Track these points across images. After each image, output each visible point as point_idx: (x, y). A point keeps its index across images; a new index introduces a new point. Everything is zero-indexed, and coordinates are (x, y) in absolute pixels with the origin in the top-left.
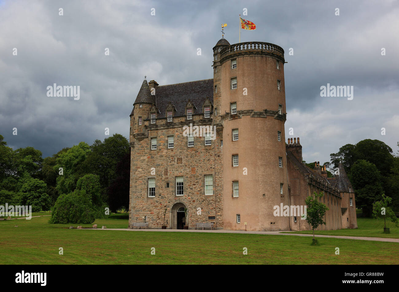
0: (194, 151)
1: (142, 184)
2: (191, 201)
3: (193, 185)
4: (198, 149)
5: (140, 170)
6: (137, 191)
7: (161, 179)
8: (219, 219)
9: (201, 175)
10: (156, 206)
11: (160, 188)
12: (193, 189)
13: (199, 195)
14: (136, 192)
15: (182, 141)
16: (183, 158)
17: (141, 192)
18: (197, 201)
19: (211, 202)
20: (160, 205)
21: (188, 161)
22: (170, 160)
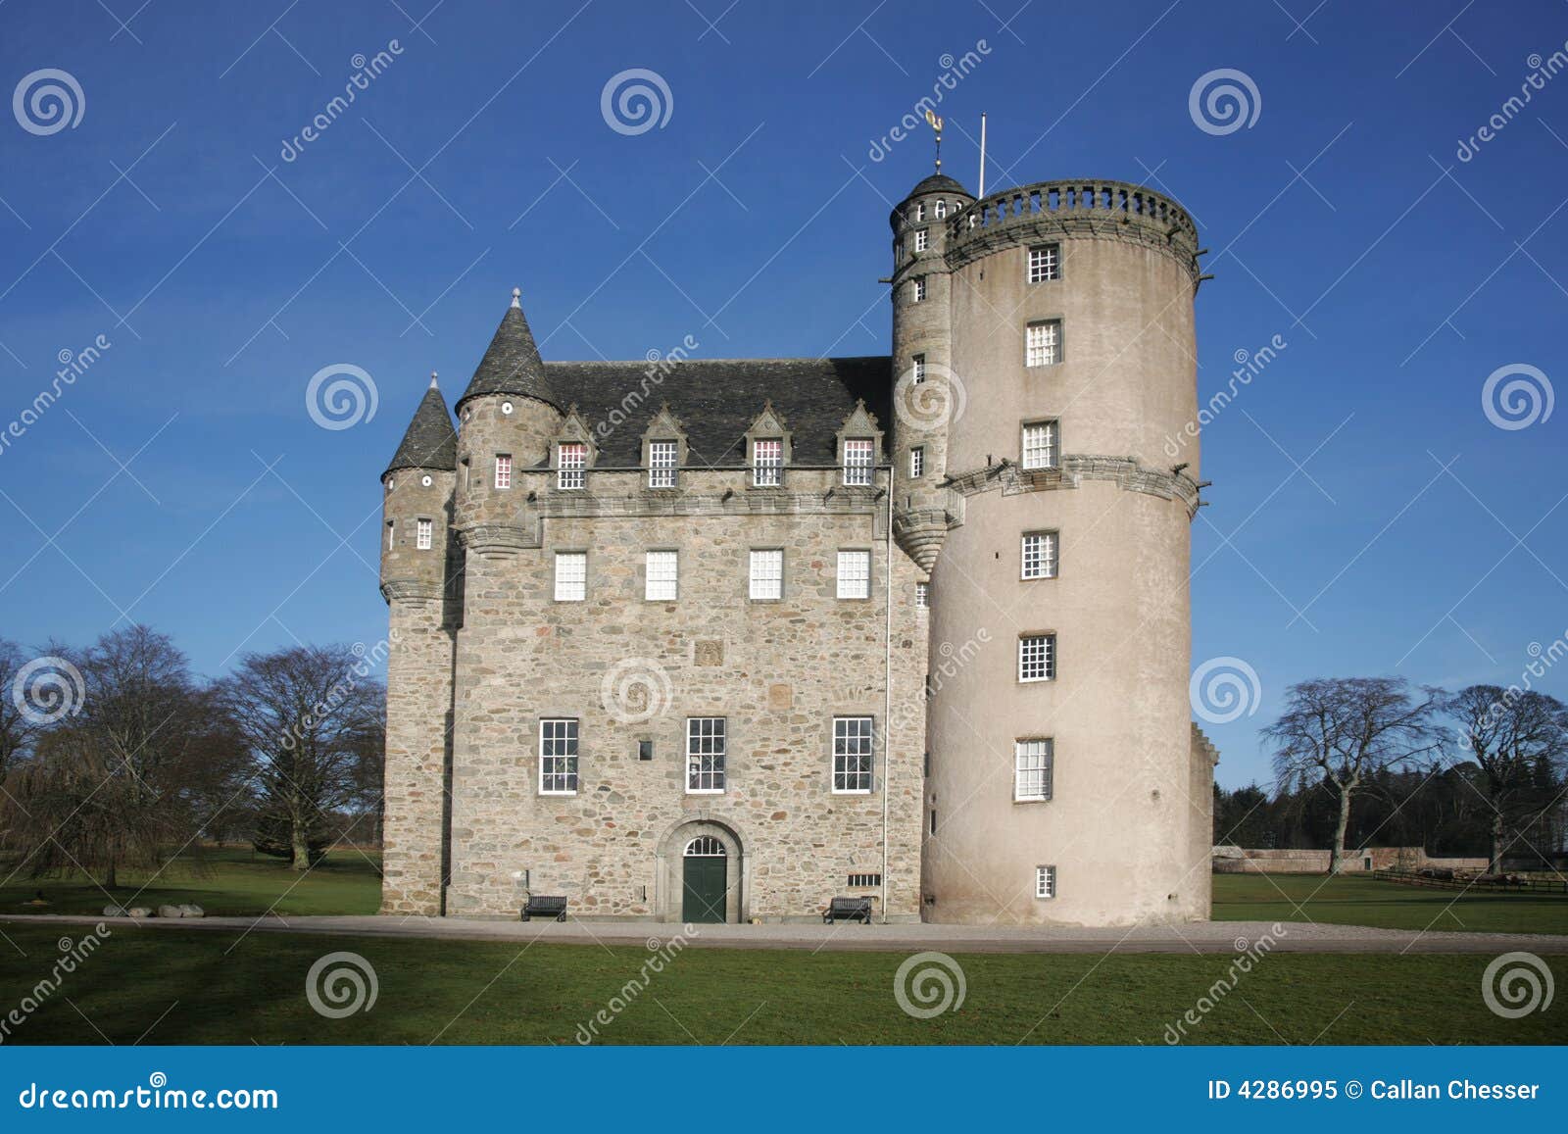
0: (786, 615)
1: (508, 742)
2: (764, 816)
3: (777, 751)
4: (802, 610)
5: (498, 681)
6: (481, 767)
7: (612, 722)
8: (900, 884)
9: (818, 714)
10: (584, 832)
11: (604, 759)
12: (779, 768)
13: (805, 794)
14: (474, 773)
15: (721, 574)
16: (725, 641)
17: (505, 772)
18: (796, 816)
19: (863, 819)
20: (603, 827)
21: (756, 659)
22: (661, 646)
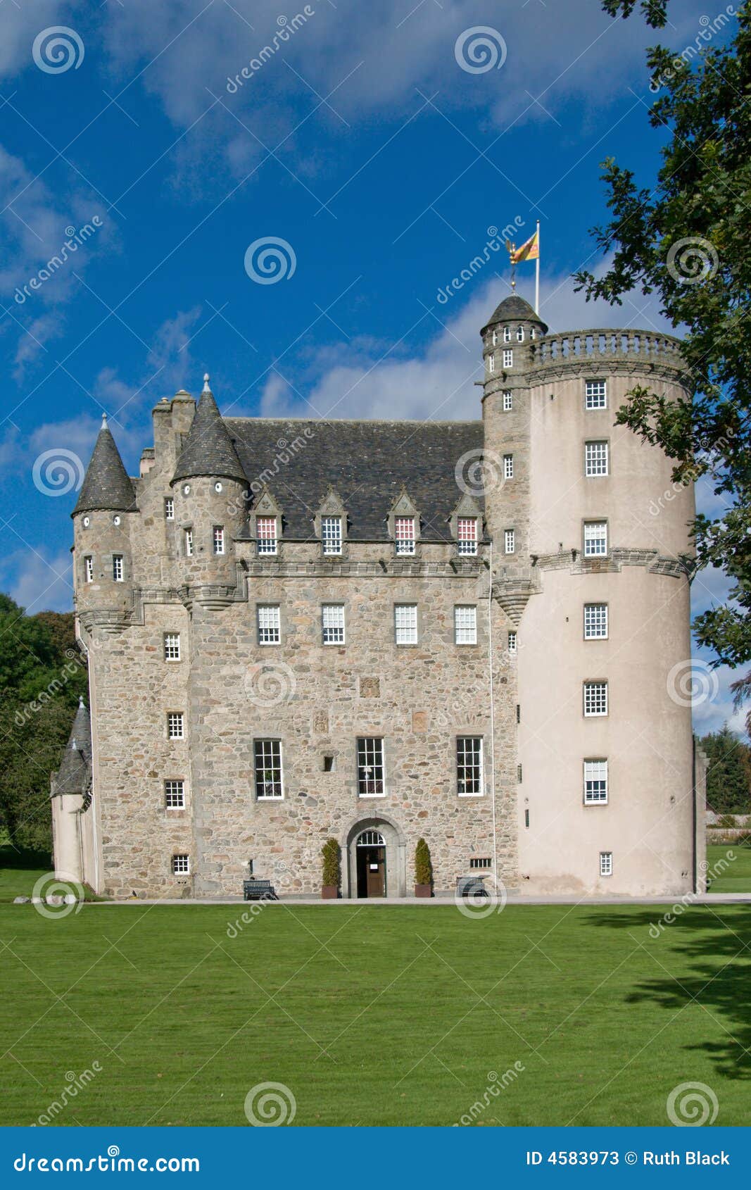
0: (422, 657)
1: (233, 757)
2: (413, 815)
3: (420, 764)
4: (433, 654)
5: (223, 710)
6: (215, 779)
7: (306, 742)
8: (505, 866)
9: (446, 735)
10: (290, 829)
11: (302, 772)
12: (422, 777)
13: (440, 796)
14: (210, 784)
15: (376, 624)
16: (381, 678)
17: (232, 783)
18: (435, 815)
19: (479, 816)
20: (304, 825)
21: (403, 691)
22: (337, 682)
